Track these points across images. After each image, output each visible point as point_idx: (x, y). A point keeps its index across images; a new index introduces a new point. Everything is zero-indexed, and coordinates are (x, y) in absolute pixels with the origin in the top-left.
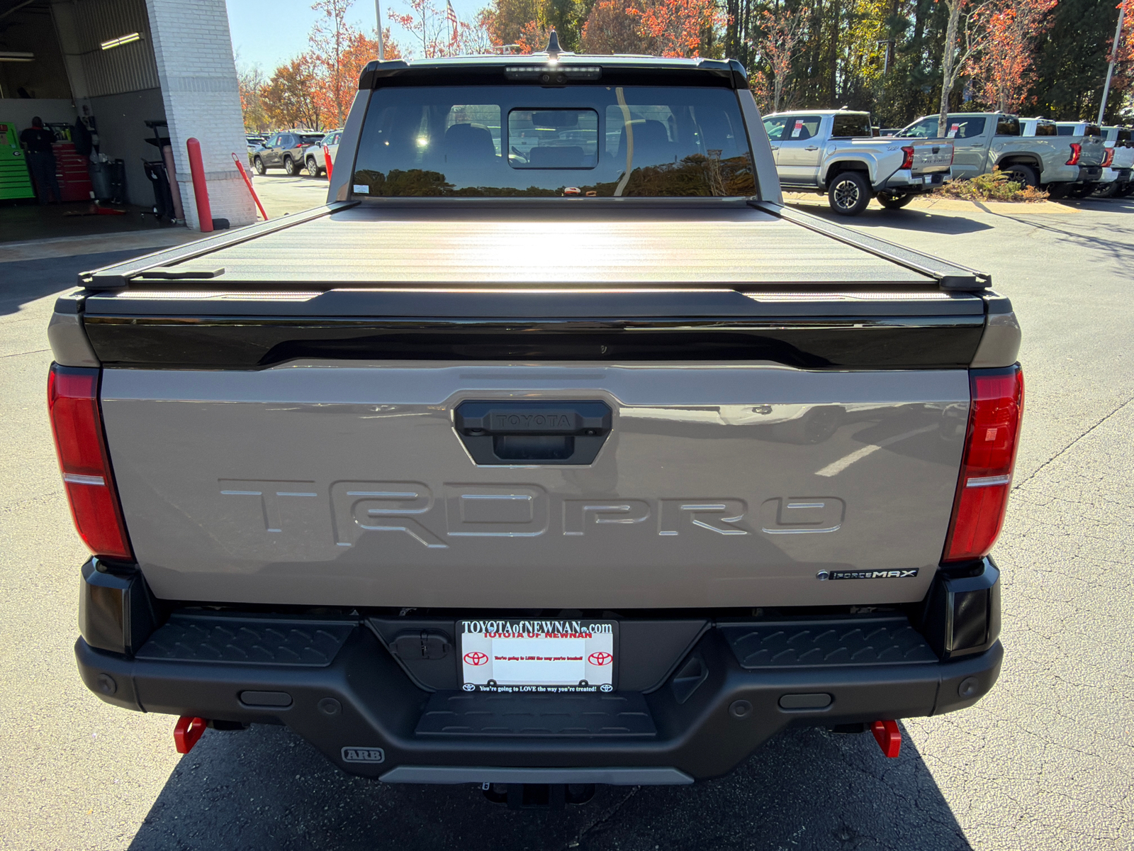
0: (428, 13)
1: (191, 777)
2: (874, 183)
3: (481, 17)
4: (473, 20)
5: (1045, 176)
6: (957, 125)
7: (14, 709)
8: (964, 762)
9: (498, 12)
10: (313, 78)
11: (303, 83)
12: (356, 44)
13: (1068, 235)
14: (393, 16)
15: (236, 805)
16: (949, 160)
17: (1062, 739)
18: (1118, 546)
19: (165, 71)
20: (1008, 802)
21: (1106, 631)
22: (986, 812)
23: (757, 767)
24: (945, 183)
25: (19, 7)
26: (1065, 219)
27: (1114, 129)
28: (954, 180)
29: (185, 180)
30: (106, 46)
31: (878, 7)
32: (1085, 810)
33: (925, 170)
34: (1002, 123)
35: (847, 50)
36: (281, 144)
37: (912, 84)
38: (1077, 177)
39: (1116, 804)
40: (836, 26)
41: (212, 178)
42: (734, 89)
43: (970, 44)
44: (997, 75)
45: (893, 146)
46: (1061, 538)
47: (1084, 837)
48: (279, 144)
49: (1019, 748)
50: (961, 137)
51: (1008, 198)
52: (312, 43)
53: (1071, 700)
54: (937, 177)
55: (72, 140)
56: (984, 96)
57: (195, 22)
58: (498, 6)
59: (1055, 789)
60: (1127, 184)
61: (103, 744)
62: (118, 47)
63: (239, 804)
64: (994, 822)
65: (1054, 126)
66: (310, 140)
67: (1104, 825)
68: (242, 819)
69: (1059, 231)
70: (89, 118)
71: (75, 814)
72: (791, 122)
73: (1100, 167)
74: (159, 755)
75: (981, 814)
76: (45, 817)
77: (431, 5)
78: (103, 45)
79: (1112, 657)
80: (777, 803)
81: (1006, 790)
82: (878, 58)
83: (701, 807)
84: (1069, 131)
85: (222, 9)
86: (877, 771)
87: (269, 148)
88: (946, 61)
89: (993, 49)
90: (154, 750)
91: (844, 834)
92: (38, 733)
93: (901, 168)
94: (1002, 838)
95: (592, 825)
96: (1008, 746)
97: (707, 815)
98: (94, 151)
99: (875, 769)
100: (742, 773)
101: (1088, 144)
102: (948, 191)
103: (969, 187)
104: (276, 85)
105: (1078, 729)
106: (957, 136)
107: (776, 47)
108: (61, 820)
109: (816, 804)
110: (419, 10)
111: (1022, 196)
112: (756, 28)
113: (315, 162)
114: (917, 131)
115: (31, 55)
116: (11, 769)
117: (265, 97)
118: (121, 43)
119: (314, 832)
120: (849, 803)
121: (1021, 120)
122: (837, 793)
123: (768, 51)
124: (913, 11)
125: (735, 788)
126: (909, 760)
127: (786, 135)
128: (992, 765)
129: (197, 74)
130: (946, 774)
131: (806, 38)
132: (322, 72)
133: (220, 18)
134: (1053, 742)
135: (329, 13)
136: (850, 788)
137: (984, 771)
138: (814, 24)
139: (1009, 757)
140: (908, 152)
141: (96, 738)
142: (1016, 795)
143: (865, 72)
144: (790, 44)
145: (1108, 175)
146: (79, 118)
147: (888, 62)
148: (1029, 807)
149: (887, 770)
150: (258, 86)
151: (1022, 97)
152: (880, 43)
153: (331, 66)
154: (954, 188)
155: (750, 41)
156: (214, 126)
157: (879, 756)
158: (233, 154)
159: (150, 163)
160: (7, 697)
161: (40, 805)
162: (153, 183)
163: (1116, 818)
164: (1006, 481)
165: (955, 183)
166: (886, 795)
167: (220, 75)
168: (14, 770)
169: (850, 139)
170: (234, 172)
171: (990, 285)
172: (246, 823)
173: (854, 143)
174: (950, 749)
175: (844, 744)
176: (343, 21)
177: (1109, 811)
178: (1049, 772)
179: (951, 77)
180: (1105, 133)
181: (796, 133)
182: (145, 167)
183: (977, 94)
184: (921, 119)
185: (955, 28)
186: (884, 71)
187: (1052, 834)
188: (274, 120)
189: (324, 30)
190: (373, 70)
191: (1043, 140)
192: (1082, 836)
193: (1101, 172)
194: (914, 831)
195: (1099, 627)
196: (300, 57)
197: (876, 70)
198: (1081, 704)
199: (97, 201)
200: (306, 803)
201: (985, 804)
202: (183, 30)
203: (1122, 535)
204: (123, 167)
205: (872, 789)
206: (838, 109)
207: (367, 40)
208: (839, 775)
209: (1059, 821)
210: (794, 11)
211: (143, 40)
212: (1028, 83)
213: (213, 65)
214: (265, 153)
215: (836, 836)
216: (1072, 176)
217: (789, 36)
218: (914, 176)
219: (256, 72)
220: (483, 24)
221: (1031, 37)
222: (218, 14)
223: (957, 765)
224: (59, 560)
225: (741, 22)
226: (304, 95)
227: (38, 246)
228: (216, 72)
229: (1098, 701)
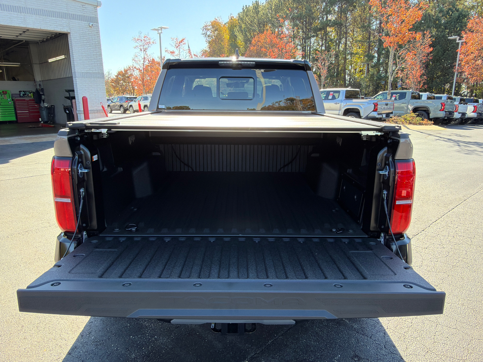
0: (181, 50)
1: (87, 337)
2: (362, 117)
3: (202, 52)
4: (199, 54)
5: (432, 115)
6: (395, 95)
7: (12, 312)
8: (404, 331)
9: (209, 50)
10: (133, 76)
11: (128, 77)
12: (151, 62)
13: (439, 138)
14: (167, 51)
15: (106, 347)
16: (392, 108)
17: (443, 323)
18: (464, 252)
19: (75, 70)
20: (422, 346)
21: (460, 283)
22: (413, 350)
23: (320, 333)
24: (391, 117)
25: (16, 45)
26: (440, 132)
27: (458, 98)
28: (395, 117)
29: (80, 113)
30: (50, 60)
31: (362, 50)
32: (453, 349)
33: (383, 112)
34: (413, 94)
35: (350, 67)
36: (119, 101)
37: (377, 80)
38: (444, 116)
39: (465, 347)
40: (345, 57)
41: (92, 113)
42: (306, 71)
43: (399, 64)
44: (411, 77)
45: (370, 102)
46: (441, 249)
47: (453, 359)
48: (118, 101)
49: (426, 326)
50: (397, 100)
51: (417, 124)
52: (133, 61)
53: (446, 309)
54: (388, 115)
55: (34, 98)
56: (406, 85)
57: (88, 51)
58: (209, 48)
59: (441, 341)
60: (465, 119)
61: (50, 325)
62: (55, 61)
63: (107, 347)
64: (416, 354)
65: (434, 96)
66: (131, 99)
67: (461, 355)
68: (109, 353)
69: (437, 136)
70: (41, 89)
71: (39, 351)
72: (328, 93)
73: (454, 112)
74: (74, 329)
75: (411, 351)
76: (26, 352)
77: (183, 47)
78: (49, 60)
79: (463, 293)
80: (328, 347)
81: (421, 342)
82: (363, 70)
83: (298, 348)
84: (440, 98)
85: (99, 47)
86: (369, 335)
87: (114, 102)
88: (390, 70)
89: (409, 67)
90: (71, 327)
91: (356, 358)
92: (23, 321)
93: (373, 111)
94: (420, 359)
95: (253, 355)
96: (421, 326)
97: (300, 351)
98: (42, 102)
99: (368, 334)
100: (314, 335)
101: (448, 103)
102: (392, 121)
103: (401, 119)
104: (117, 78)
105: (449, 319)
106: (395, 99)
107: (322, 65)
108: (33, 353)
109: (344, 347)
110: (178, 49)
111: (423, 123)
112: (313, 58)
113: (133, 108)
114: (380, 97)
115: (20, 64)
116: (12, 334)
117: (113, 83)
118: (57, 59)
119: (138, 357)
120: (358, 346)
121: (421, 93)
122: (353, 343)
123: (318, 66)
124: (376, 52)
125: (311, 341)
126: (381, 331)
127: (326, 98)
128: (415, 332)
129: (88, 71)
130: (397, 336)
131: (334, 62)
132: (136, 73)
133: (98, 50)
134: (440, 324)
135: (141, 50)
136: (358, 341)
137: (412, 335)
138: (337, 56)
139: (422, 329)
140: (376, 105)
141: (47, 322)
142: (425, 344)
143: (358, 75)
144: (327, 64)
145: (457, 115)
146: (37, 89)
147: (367, 71)
148: (430, 348)
149: (373, 335)
150: (109, 78)
151: (421, 85)
152: (363, 64)
153: (140, 71)
154: (395, 119)
155: (311, 63)
156: (94, 92)
157: (369, 329)
158: (101, 103)
159: (66, 106)
160: (9, 308)
161: (24, 347)
162: (67, 114)
163: (465, 352)
164: (411, 202)
165: (395, 118)
166: (372, 344)
167: (97, 72)
168: (13, 335)
169: (352, 100)
170: (101, 110)
171: (401, 130)
172: (110, 354)
173: (353, 101)
174: (398, 326)
175: (355, 325)
176: (147, 53)
177: (462, 349)
178: (438, 335)
179: (392, 76)
180: (455, 99)
181: (330, 97)
182: (64, 108)
183: (403, 84)
184: (381, 92)
185: (393, 58)
186: (365, 75)
187: (440, 358)
188: (116, 92)
189: (139, 56)
190: (168, 62)
191: (430, 101)
192: (452, 359)
193: (454, 114)
194: (384, 357)
195: (457, 282)
196: (128, 67)
197: (362, 74)
198: (451, 310)
199: (42, 122)
200: (135, 346)
201: (413, 347)
202: (83, 54)
203: (466, 248)
204: (54, 108)
205: (367, 341)
206: (347, 88)
207: (156, 61)
208: (353, 336)
209: (443, 353)
210: (328, 51)
211: (66, 58)
212: (423, 80)
213: (95, 68)
214: (112, 104)
215: (352, 359)
216: (442, 116)
217: (327, 61)
218: (379, 114)
219: (109, 73)
220: (203, 55)
221: (423, 62)
222: (98, 48)
223: (401, 333)
224: (30, 256)
225: (307, 56)
226: (128, 82)
227: (18, 138)
228: (95, 71)
229: (457, 309)
